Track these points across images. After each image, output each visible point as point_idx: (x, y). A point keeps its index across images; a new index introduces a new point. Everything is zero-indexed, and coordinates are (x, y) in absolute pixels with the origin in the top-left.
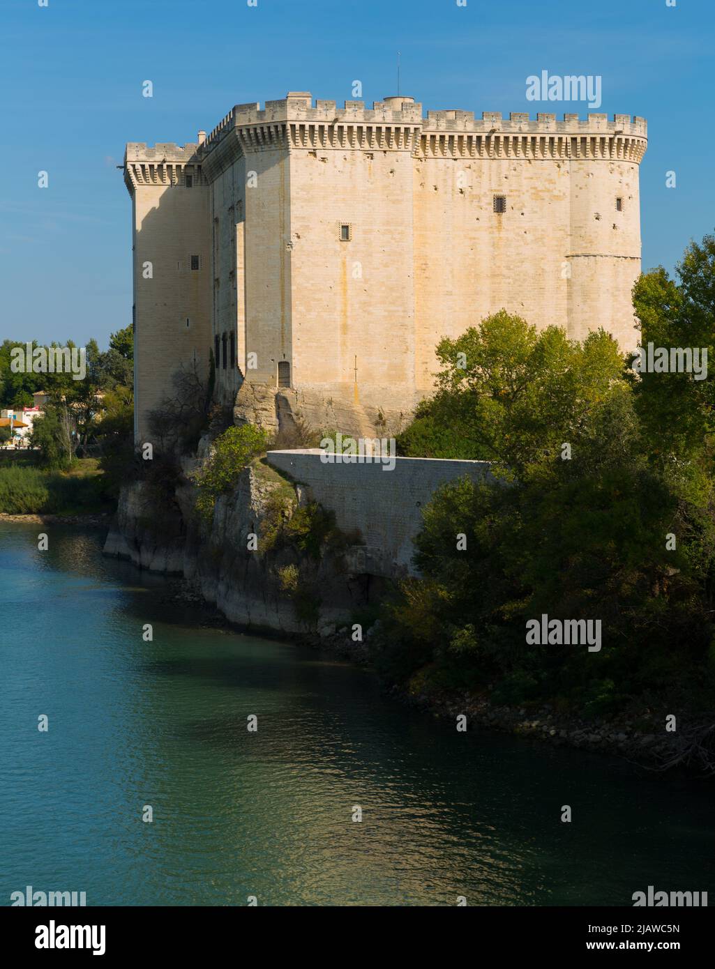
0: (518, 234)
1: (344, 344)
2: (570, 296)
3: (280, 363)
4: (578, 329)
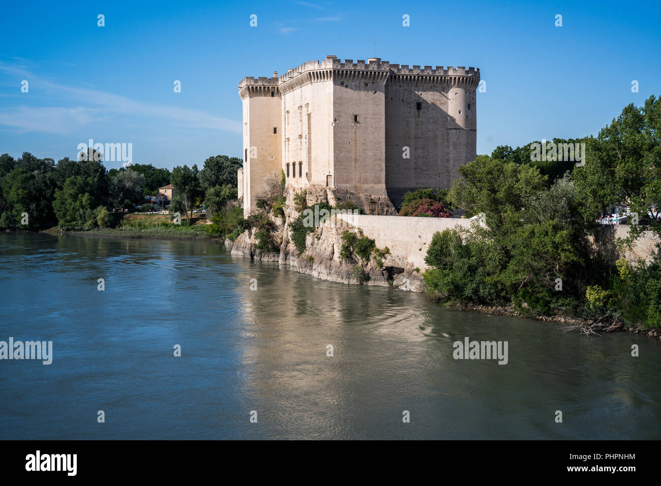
0: (426, 120)
1: (355, 167)
2: (448, 147)
3: (327, 176)
4: (451, 162)
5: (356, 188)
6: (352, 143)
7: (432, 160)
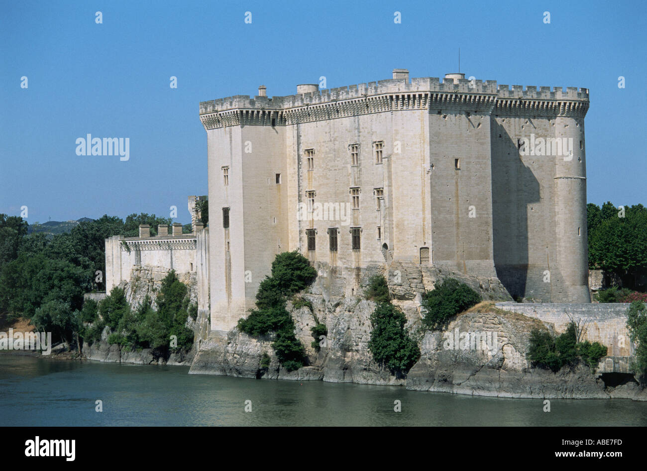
0: (530, 164)
1: (458, 235)
2: (557, 204)
3: (421, 249)
5: (459, 265)
6: (454, 200)
7: (538, 223)
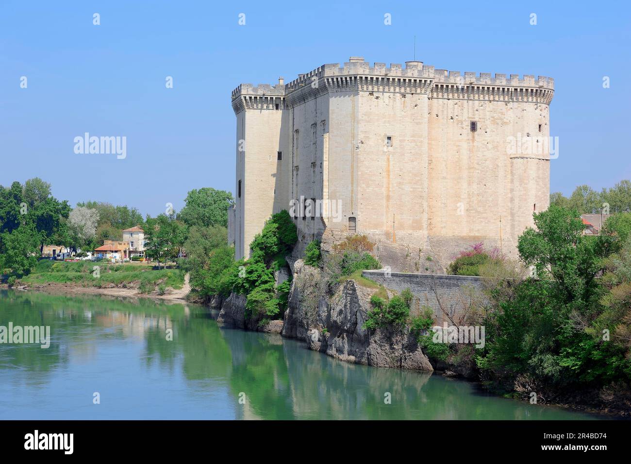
0: (484, 144)
1: (388, 207)
2: (512, 181)
3: (349, 218)
4: (517, 201)
5: (387, 235)
6: (384, 174)
7: (490, 199)
